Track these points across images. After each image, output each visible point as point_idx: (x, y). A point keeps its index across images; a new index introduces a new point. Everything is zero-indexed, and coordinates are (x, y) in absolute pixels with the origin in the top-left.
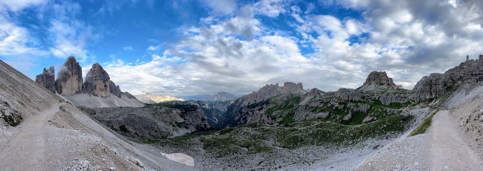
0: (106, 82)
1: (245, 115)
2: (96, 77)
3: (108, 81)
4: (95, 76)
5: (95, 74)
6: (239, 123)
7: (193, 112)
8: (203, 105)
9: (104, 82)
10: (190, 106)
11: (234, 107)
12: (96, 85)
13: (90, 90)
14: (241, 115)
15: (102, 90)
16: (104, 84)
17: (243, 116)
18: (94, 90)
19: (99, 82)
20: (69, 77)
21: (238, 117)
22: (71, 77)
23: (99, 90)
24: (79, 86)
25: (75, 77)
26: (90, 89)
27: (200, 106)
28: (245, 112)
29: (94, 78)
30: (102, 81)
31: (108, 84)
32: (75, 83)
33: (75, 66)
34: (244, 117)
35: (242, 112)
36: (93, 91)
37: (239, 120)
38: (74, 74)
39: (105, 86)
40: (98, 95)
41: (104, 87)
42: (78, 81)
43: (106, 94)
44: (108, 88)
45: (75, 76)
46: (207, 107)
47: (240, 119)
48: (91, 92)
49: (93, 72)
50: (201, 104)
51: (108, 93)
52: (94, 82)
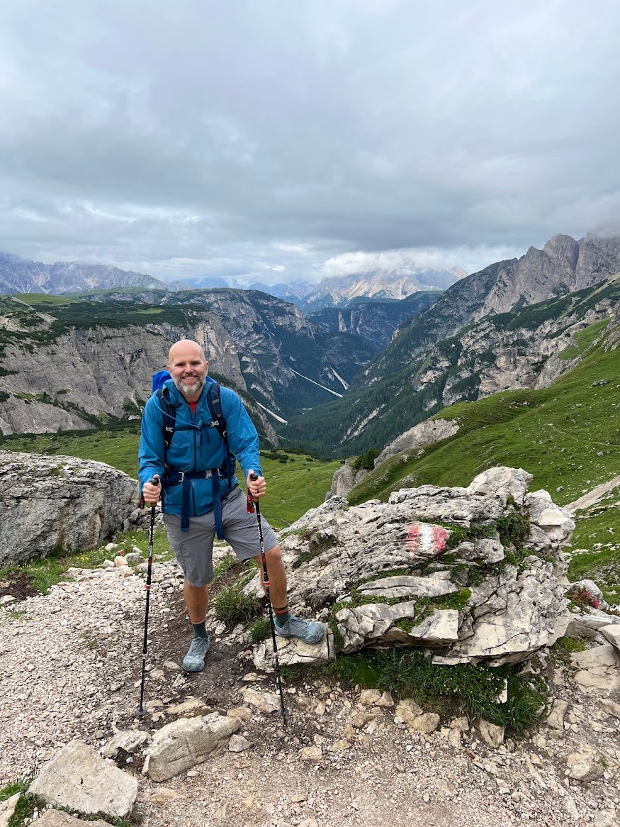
1: (471, 364)
6: (434, 402)
7: (105, 332)
8: (281, 312)
10: (159, 311)
11: (436, 326)
14: (454, 363)
17: (460, 370)
21: (430, 376)
27: (263, 315)
28: (481, 346)
34: (465, 374)
35: (459, 346)
37: (436, 389)
46: (298, 325)
47: (441, 383)
50: (266, 307)
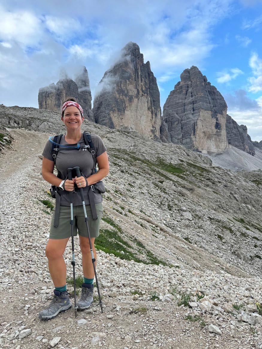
0: (219, 116)
2: (193, 103)
3: (222, 114)
4: (190, 99)
5: (189, 94)
9: (215, 114)
12: (195, 124)
13: (180, 137)
15: (209, 137)
16: (214, 121)
18: (192, 137)
19: (203, 116)
20: (131, 99)
22: (136, 100)
23: (202, 135)
24: (153, 127)
25: (144, 102)
26: (178, 135)
29: (188, 105)
30: (210, 112)
31: (223, 121)
32: (144, 118)
33: (141, 71)
36: (188, 140)
38: (141, 93)
39: (218, 126)
40: (200, 149)
41: (214, 128)
42: (150, 113)
43: (218, 147)
44: (224, 132)
45: (144, 99)
48: (184, 141)
49: (184, 92)
51: (224, 145)
52: (191, 116)
